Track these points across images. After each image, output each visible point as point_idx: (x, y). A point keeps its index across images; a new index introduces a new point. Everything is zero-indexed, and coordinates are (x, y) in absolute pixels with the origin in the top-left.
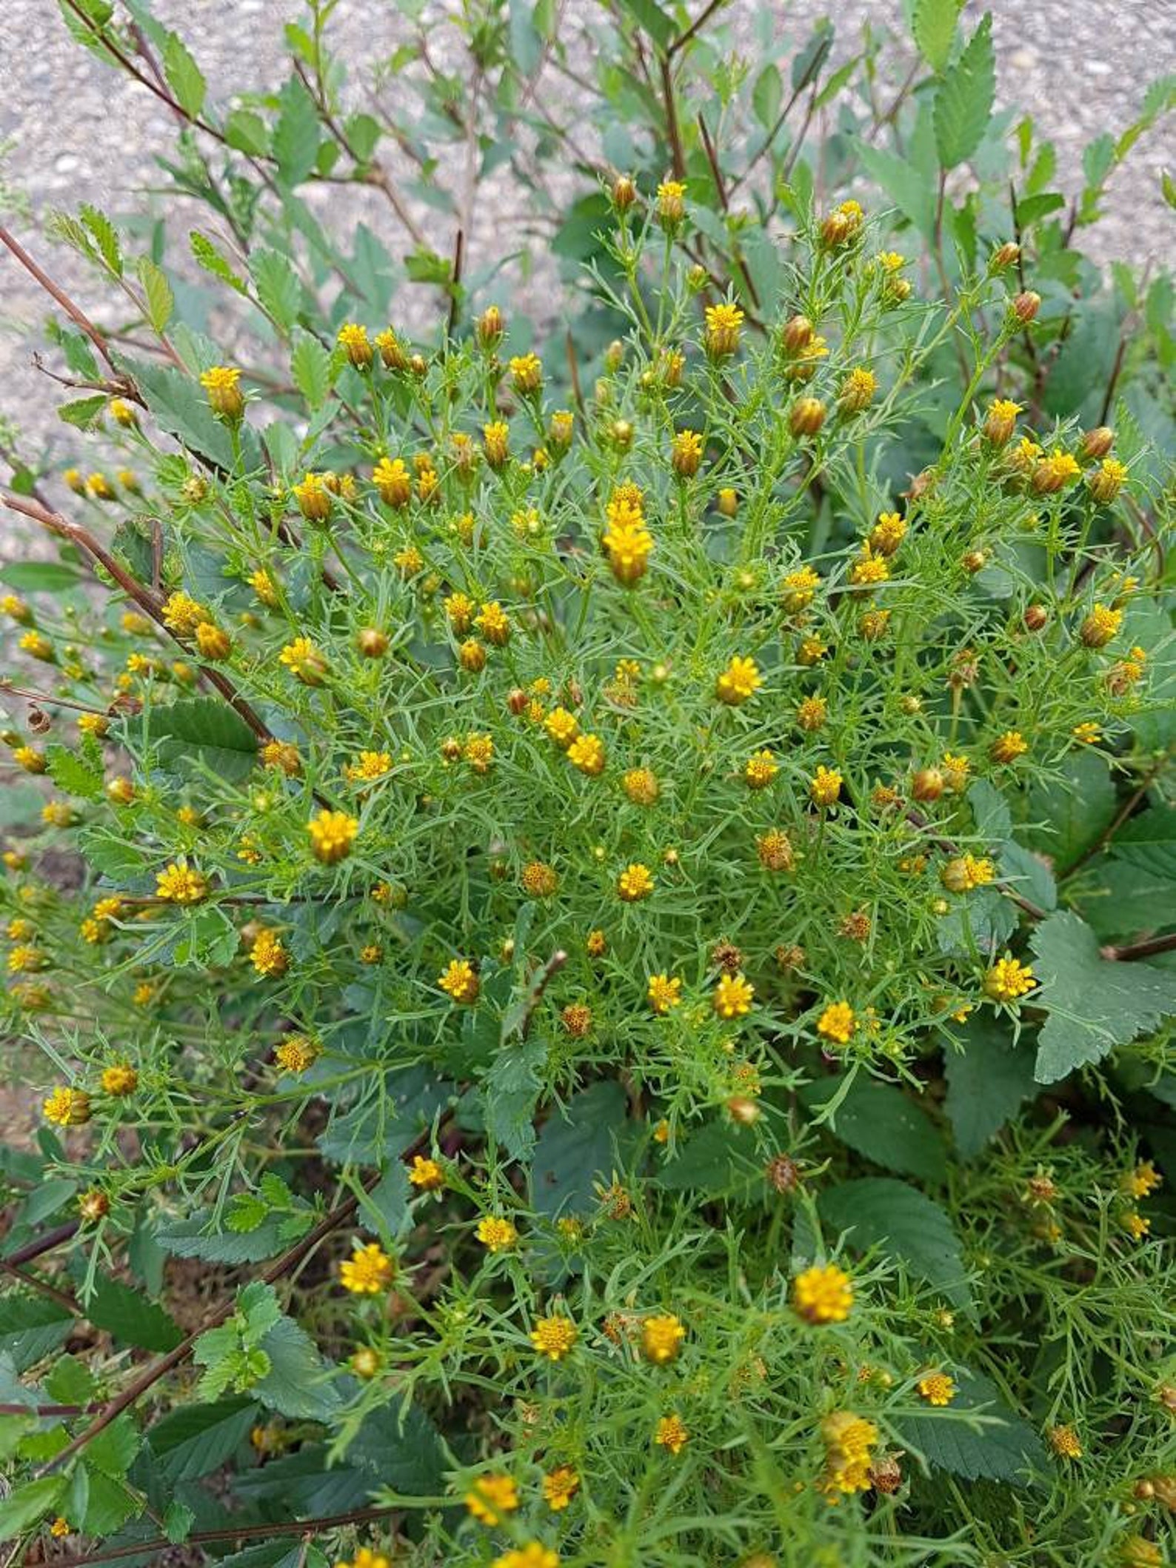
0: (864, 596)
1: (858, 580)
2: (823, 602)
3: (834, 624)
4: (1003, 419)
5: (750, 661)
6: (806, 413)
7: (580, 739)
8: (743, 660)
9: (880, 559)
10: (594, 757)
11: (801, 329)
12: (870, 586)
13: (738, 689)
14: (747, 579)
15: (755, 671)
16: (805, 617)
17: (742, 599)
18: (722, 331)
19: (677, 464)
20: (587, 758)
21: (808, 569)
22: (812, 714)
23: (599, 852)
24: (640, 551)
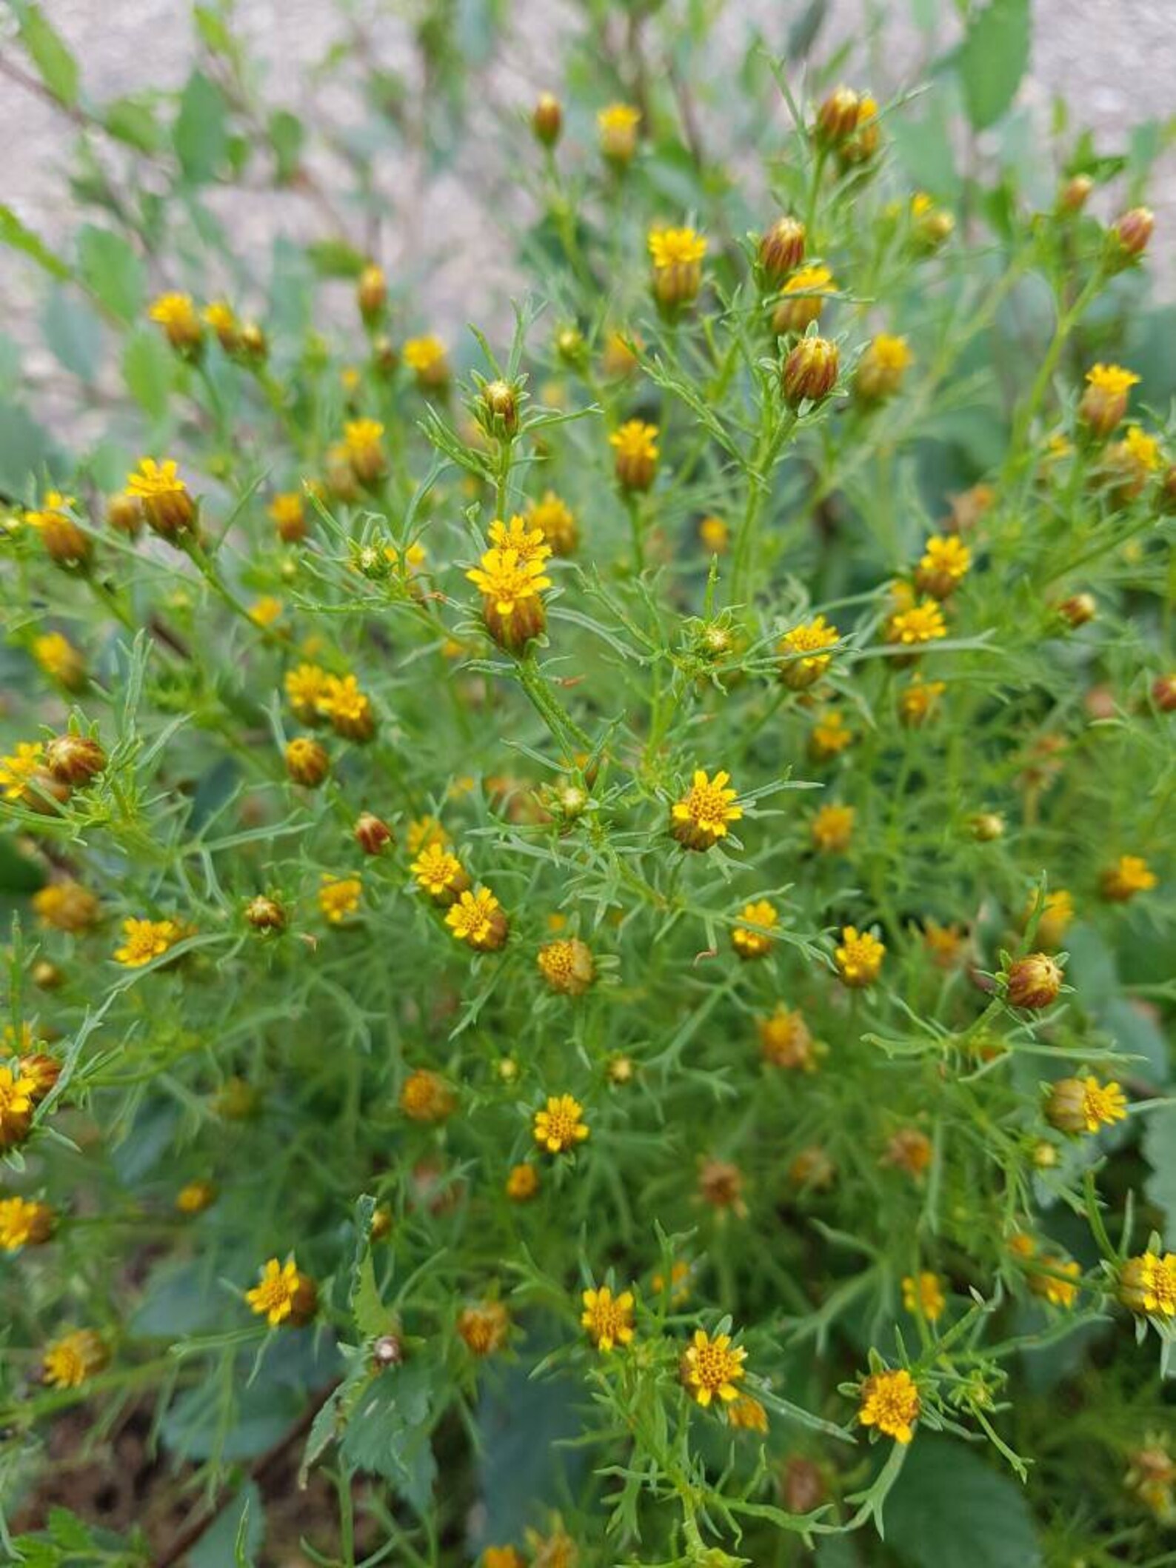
0: (905, 662)
1: (898, 640)
2: (844, 672)
3: (862, 704)
4: (1110, 394)
5: (723, 777)
6: (807, 360)
7: (466, 896)
8: (711, 777)
9: (931, 606)
10: (487, 925)
11: (788, 236)
12: (915, 649)
13: (704, 825)
14: (717, 638)
15: (731, 794)
16: (819, 695)
17: (714, 670)
18: (675, 269)
19: (622, 472)
20: (475, 928)
21: (821, 621)
22: (832, 830)
23: (507, 1068)
24: (527, 592)
